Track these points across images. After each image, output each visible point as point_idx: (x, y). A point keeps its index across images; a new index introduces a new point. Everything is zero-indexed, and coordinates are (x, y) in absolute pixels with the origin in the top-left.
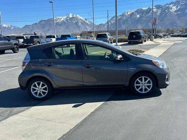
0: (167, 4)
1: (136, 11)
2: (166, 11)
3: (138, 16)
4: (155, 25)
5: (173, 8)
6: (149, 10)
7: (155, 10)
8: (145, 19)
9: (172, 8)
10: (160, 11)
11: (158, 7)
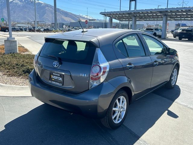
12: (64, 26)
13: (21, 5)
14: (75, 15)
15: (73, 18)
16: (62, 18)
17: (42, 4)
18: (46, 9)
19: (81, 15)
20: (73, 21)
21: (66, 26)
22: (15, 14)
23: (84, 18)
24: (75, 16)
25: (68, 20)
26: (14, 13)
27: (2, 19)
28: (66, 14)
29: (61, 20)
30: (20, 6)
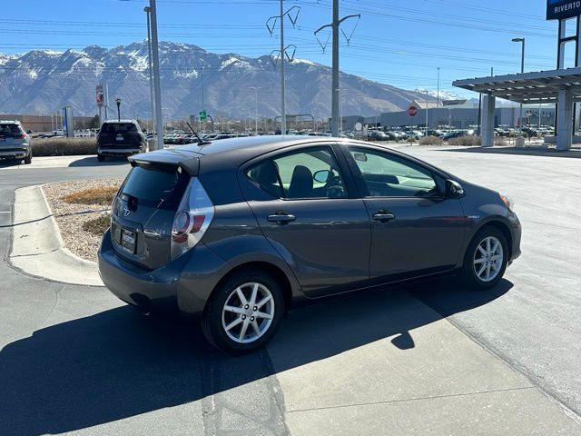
0: (121, 48)
1: (24, 58)
2: (121, 67)
3: (33, 74)
4: (103, 108)
5: (139, 61)
6: (69, 59)
7: (86, 61)
8: (58, 86)
9: (135, 62)
10: (102, 66)
11: (95, 52)
12: (358, 126)
13: (255, 73)
14: (401, 91)
15: (397, 101)
16: (363, 104)
17: (309, 65)
18: (320, 81)
19: (421, 89)
20: (395, 109)
21: (364, 125)
22: (238, 98)
23: (428, 98)
24: (402, 94)
25: (381, 106)
26: (235, 96)
27: (201, 114)
28: (376, 90)
29: (359, 109)
30: (250, 75)
